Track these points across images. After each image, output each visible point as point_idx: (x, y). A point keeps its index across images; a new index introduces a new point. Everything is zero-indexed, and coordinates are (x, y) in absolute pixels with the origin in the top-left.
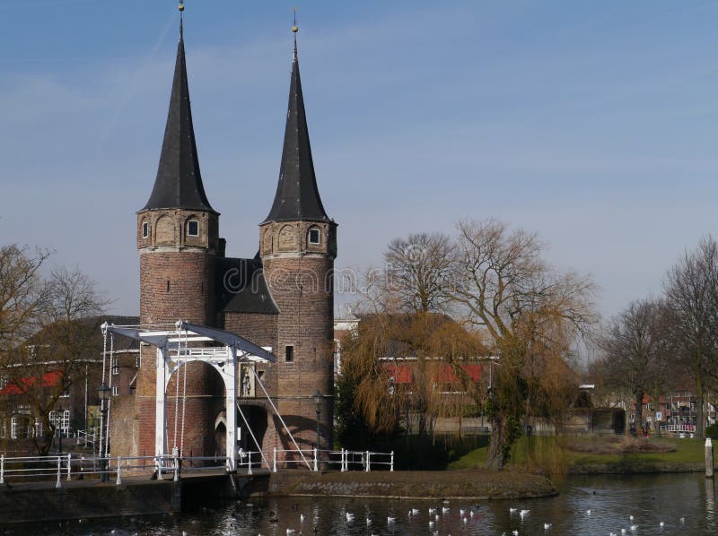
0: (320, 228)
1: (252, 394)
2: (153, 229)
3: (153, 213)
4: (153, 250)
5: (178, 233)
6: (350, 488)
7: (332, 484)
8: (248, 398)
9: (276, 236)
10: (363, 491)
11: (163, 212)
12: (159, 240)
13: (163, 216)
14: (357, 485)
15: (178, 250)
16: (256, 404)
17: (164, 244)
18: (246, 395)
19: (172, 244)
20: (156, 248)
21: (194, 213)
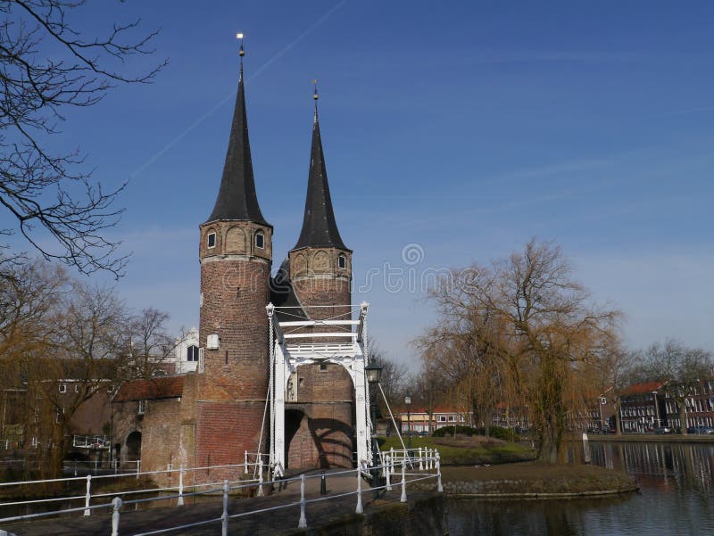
0: (346, 256)
1: (296, 400)
2: (224, 238)
3: (224, 224)
4: (223, 258)
5: (248, 244)
6: (476, 486)
7: (454, 483)
8: (292, 403)
9: (311, 259)
10: (492, 489)
11: (233, 224)
12: (229, 249)
13: (232, 227)
14: (481, 484)
15: (248, 260)
16: (298, 409)
17: (234, 253)
18: (290, 400)
19: (243, 254)
20: (226, 256)
21: (261, 227)
